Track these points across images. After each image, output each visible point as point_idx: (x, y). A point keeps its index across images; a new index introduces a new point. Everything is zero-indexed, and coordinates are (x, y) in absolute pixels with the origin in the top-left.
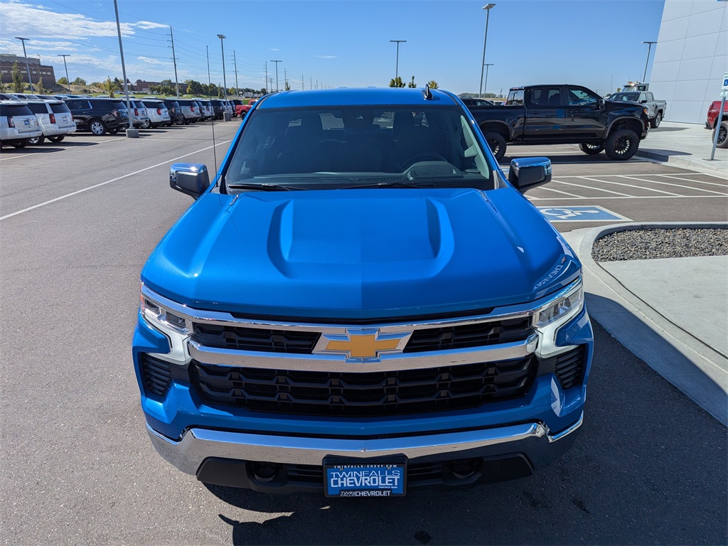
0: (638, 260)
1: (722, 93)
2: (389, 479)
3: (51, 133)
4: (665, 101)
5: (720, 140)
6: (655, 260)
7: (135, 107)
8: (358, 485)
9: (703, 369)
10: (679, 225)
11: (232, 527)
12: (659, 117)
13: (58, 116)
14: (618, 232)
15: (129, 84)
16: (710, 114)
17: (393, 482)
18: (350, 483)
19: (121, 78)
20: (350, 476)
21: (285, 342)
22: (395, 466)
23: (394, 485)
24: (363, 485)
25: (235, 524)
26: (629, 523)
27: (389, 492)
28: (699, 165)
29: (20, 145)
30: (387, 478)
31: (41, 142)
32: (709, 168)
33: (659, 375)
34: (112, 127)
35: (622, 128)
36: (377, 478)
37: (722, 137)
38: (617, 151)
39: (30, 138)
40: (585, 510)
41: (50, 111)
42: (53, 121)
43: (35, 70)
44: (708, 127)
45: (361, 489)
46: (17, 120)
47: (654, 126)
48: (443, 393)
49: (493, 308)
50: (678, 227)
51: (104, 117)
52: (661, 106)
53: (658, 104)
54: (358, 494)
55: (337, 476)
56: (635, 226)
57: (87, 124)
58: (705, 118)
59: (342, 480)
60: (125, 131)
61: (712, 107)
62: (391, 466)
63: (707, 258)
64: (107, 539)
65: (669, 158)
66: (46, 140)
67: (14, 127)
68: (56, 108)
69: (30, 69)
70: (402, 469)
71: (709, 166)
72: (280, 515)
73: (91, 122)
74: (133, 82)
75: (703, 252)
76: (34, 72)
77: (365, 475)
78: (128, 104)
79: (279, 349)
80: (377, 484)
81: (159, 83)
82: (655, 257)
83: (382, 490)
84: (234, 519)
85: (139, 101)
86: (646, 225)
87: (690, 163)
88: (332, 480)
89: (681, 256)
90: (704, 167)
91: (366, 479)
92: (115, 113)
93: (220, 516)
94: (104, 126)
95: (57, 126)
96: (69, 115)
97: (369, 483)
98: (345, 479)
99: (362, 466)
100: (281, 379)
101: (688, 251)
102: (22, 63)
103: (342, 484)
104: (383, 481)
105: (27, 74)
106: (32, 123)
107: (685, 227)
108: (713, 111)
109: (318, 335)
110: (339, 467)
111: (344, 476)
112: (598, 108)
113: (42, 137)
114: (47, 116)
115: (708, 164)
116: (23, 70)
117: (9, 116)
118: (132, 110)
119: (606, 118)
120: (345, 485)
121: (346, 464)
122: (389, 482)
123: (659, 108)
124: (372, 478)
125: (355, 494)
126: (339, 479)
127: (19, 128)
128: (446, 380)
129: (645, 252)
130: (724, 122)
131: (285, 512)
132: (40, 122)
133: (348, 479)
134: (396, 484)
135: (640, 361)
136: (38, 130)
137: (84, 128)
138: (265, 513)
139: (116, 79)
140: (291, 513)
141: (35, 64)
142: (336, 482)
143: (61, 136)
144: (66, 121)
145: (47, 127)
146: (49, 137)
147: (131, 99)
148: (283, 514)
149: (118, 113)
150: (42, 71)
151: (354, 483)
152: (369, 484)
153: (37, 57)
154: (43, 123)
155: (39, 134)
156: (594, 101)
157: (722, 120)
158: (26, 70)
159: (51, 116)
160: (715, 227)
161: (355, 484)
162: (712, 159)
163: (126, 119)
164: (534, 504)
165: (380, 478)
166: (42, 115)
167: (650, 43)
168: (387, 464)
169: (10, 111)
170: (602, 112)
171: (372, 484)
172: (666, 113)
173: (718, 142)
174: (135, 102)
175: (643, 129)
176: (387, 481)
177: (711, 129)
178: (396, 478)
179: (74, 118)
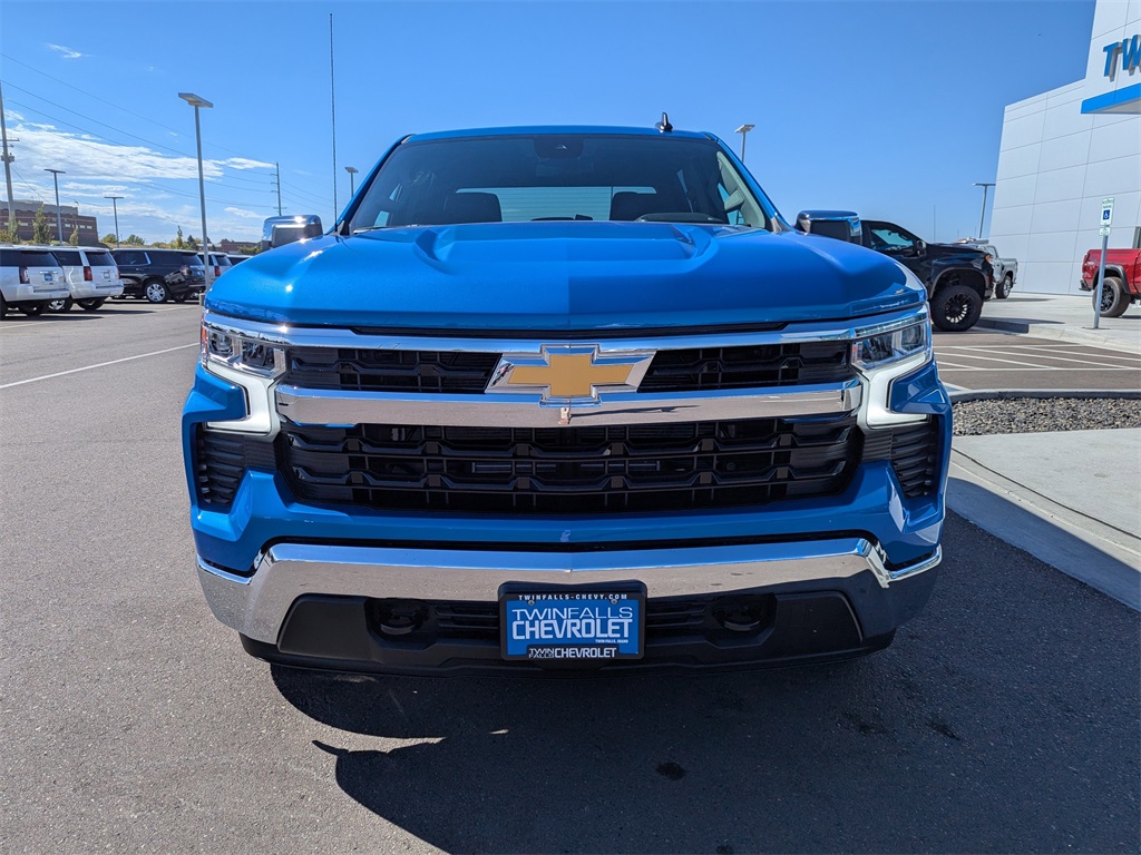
0: (999, 435)
1: (1101, 230)
2: (614, 624)
3: (84, 295)
4: (1014, 260)
5: (1105, 307)
6: (1027, 434)
7: (216, 264)
8: (560, 636)
9: (1126, 562)
10: (1058, 393)
11: (335, 757)
12: (1007, 282)
13: (96, 271)
14: (963, 402)
15: (209, 245)
16: (1085, 269)
17: (621, 631)
18: (547, 633)
19: (198, 236)
20: (546, 618)
21: (438, 373)
22: (624, 596)
23: (622, 637)
24: (569, 636)
25: (341, 753)
26: (1033, 754)
27: (613, 649)
28: (1077, 336)
29: (35, 310)
30: (610, 622)
31: (66, 309)
32: (1094, 339)
33: (1055, 569)
34: (179, 291)
35: (953, 284)
36: (592, 621)
37: (1107, 301)
38: (948, 318)
39: (49, 301)
40: (954, 736)
41: (85, 262)
42: (88, 278)
43: (69, 222)
44: (1084, 287)
45: (565, 644)
46: (33, 273)
47: (1001, 296)
48: (706, 477)
49: (786, 323)
50: (1058, 396)
51: (167, 277)
52: (1010, 266)
53: (1005, 263)
54: (559, 653)
55: (524, 617)
56: (989, 393)
57: (140, 286)
58: (1079, 275)
59: (532, 625)
60: (198, 299)
61: (1087, 259)
62: (617, 596)
63: (1108, 431)
64: (112, 774)
65: (1030, 329)
66: (75, 307)
67: (28, 282)
68: (96, 259)
69: (62, 221)
70: (635, 602)
71: (1093, 336)
72: (420, 741)
73: (147, 283)
74: (216, 241)
75: (1102, 424)
76: (68, 226)
77: (573, 617)
78: (206, 259)
79: (429, 386)
80: (592, 635)
81: (254, 244)
82: (1027, 431)
83: (602, 646)
84: (339, 747)
85: (223, 256)
86: (1006, 393)
87: (1063, 333)
88: (515, 624)
89: (1067, 429)
90: (1085, 338)
91: (574, 625)
92: (185, 271)
93: (316, 742)
94: (167, 290)
95: (94, 285)
96: (114, 270)
97: (580, 631)
98: (537, 622)
99: (567, 597)
100: (432, 447)
101: (1075, 423)
102: (50, 213)
103: (532, 633)
104: (604, 629)
105: (57, 228)
106: (56, 278)
107: (1067, 396)
108: (1090, 263)
109: (496, 357)
110: (527, 597)
111: (536, 617)
112: (916, 255)
113: (69, 301)
114: (81, 269)
115: (1092, 334)
116: (52, 222)
117: (23, 267)
118: (212, 269)
119: (929, 270)
120: (537, 637)
121: (538, 593)
122: (614, 631)
123: (1008, 269)
124: (584, 621)
125: (554, 653)
126: (527, 623)
127: (35, 286)
128: (711, 452)
129: (1009, 425)
130: (1108, 279)
131: (429, 737)
132: (69, 278)
133: (543, 623)
134: (626, 635)
135: (1021, 552)
136: (64, 289)
137: (136, 291)
138: (394, 739)
139: (191, 239)
140: (440, 739)
141: (71, 215)
142: (521, 630)
143: (99, 300)
144: (108, 279)
145: (77, 286)
146: (80, 301)
147: (210, 253)
148: (426, 740)
149: (190, 272)
150: (79, 223)
151: (553, 632)
152: (578, 635)
153: (74, 205)
154: (73, 281)
155: (65, 294)
156: (909, 243)
157: (1105, 277)
158: (56, 222)
159: (86, 270)
160: (1115, 396)
161: (555, 635)
162: (1097, 328)
163: (201, 280)
164: (864, 728)
165: (598, 621)
166: (72, 268)
167: (986, 185)
168: (611, 592)
169: (23, 260)
170: (922, 260)
171: (585, 635)
172: (1018, 276)
173: (1103, 309)
174: (217, 257)
175: (987, 285)
176: (610, 628)
177: (1090, 290)
178: (626, 622)
179: (121, 277)
